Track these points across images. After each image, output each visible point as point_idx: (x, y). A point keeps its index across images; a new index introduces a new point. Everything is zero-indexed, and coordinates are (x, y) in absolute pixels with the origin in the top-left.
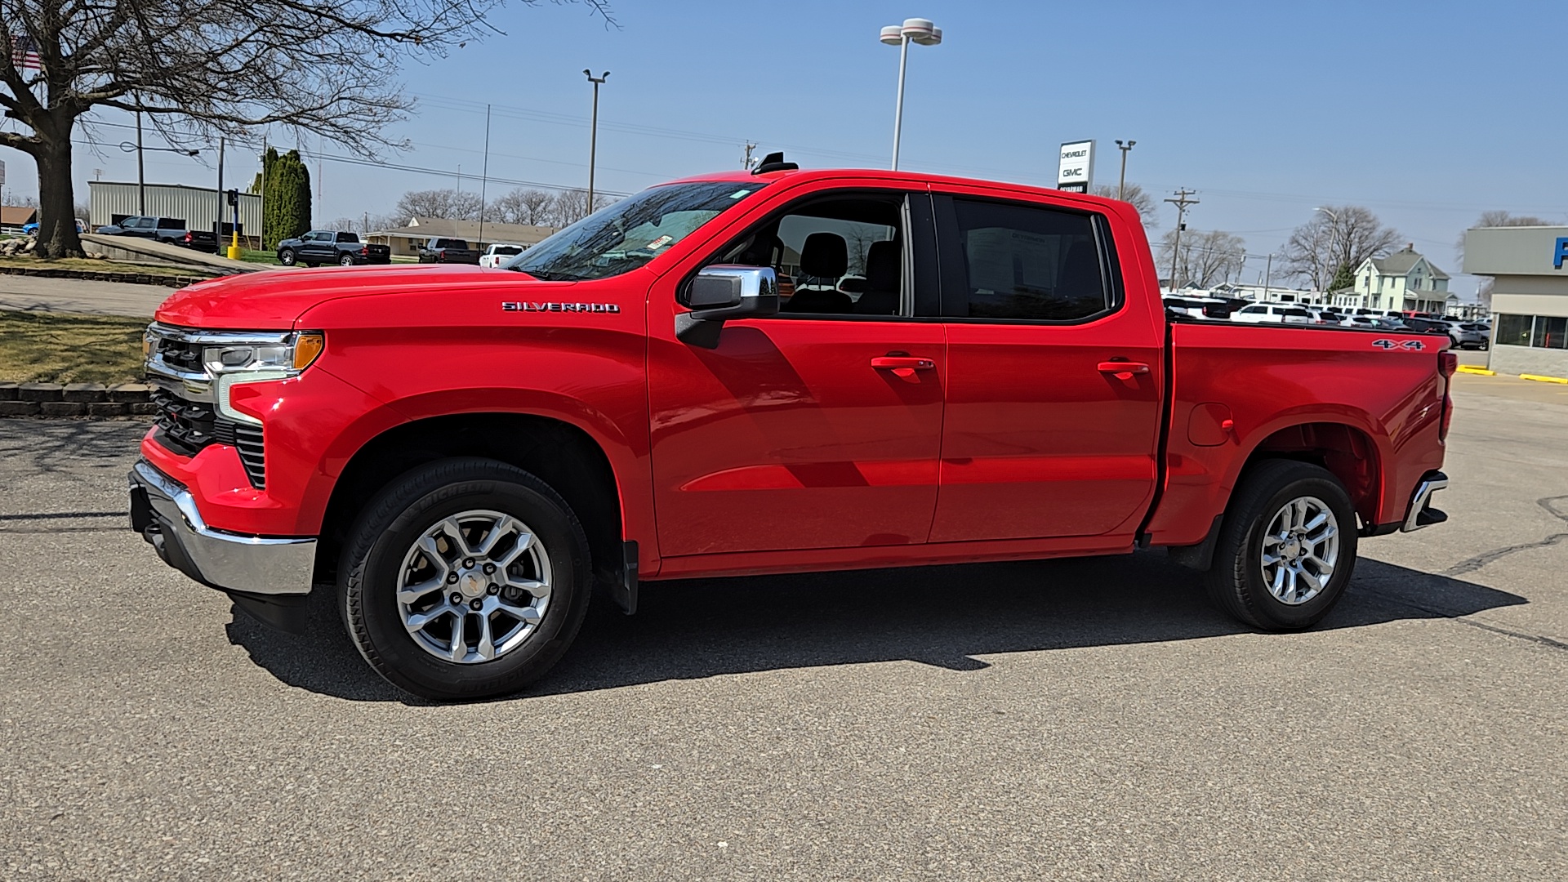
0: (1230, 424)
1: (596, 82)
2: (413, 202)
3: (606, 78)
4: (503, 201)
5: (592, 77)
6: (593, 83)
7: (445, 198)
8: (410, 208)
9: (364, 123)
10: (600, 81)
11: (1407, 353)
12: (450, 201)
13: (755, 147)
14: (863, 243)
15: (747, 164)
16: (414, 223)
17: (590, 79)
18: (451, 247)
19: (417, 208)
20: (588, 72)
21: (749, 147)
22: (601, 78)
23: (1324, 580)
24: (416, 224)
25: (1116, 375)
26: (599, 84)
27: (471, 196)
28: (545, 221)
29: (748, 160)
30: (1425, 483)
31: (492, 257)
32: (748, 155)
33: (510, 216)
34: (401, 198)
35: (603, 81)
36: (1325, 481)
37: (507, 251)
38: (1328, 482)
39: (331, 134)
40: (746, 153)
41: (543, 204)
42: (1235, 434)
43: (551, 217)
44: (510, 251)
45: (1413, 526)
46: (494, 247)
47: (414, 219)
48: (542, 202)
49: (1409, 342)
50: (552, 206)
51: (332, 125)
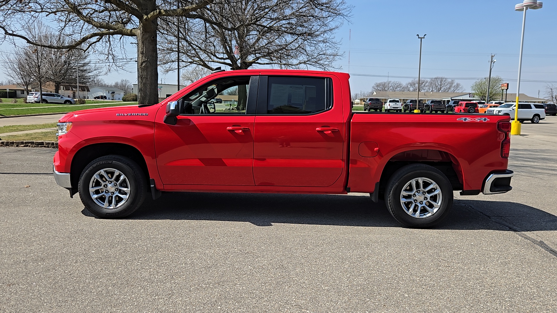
0: (377, 149)
1: (421, 38)
2: (377, 86)
3: (425, 37)
4: (409, 84)
5: (420, 37)
6: (420, 39)
7: (389, 84)
8: (376, 88)
9: (328, 62)
10: (423, 38)
11: (478, 123)
12: (390, 85)
13: (494, 56)
14: (553, 90)
15: (491, 63)
16: (375, 93)
17: (419, 38)
18: (374, 101)
19: (379, 88)
20: (418, 35)
21: (492, 56)
22: (423, 37)
23: (435, 210)
24: (375, 94)
25: (324, 132)
26: (422, 39)
27: (398, 82)
28: (424, 89)
29: (492, 61)
30: (491, 175)
31: (388, 103)
32: (492, 59)
33: (411, 89)
34: (373, 85)
35: (424, 38)
36: (430, 172)
37: (394, 101)
38: (432, 172)
39: (318, 66)
40: (491, 58)
41: (424, 84)
42: (380, 154)
43: (427, 88)
44: (395, 101)
45: (488, 192)
46: (389, 100)
47: (375, 92)
48: (423, 83)
49: (480, 118)
50: (427, 84)
51: (318, 64)
